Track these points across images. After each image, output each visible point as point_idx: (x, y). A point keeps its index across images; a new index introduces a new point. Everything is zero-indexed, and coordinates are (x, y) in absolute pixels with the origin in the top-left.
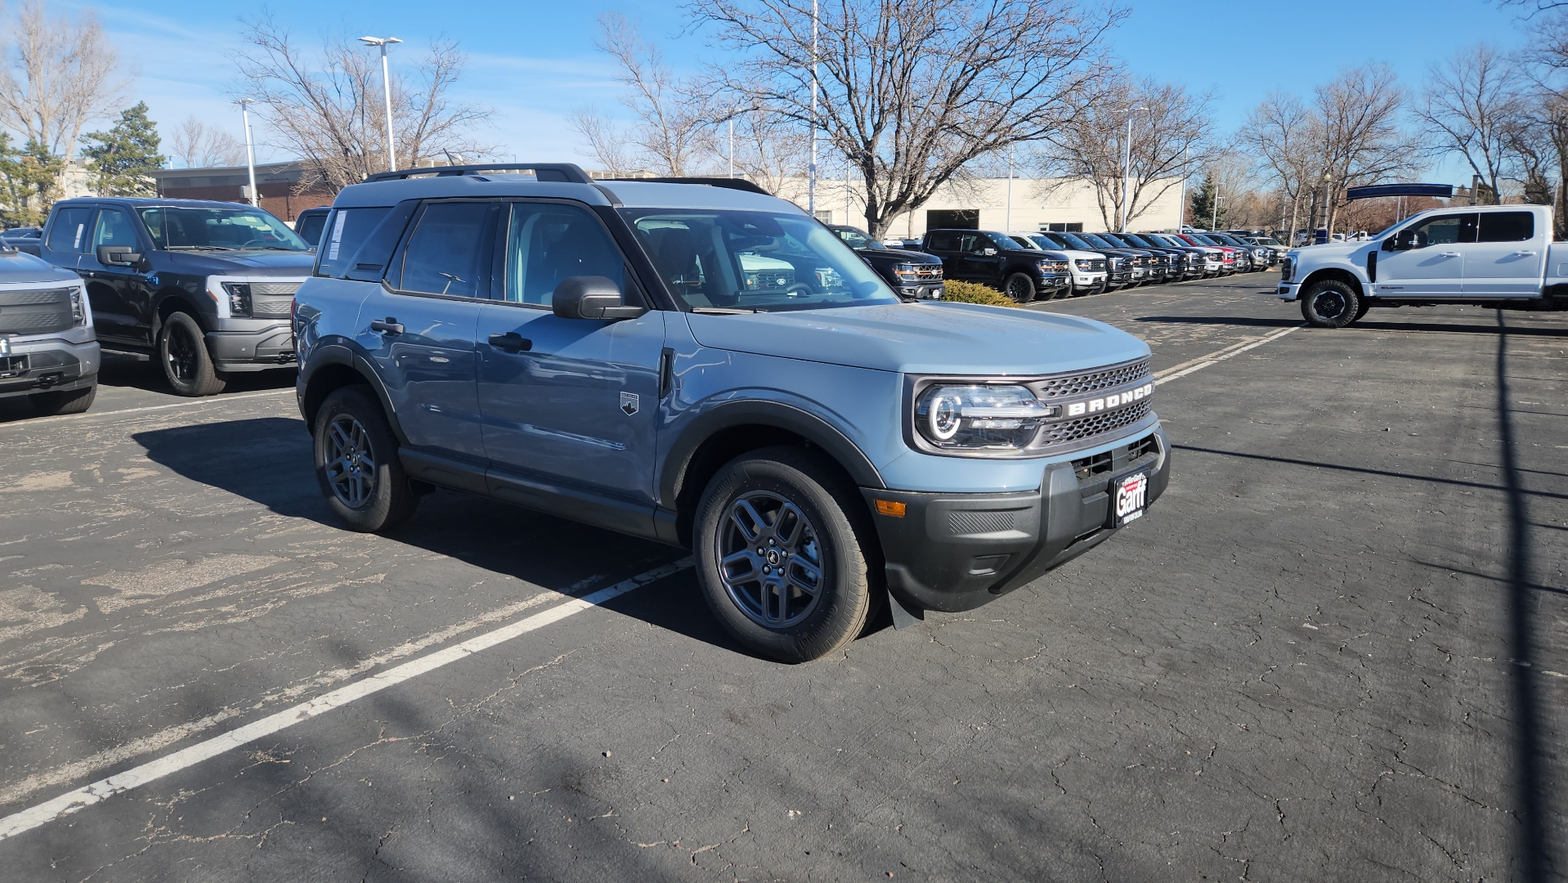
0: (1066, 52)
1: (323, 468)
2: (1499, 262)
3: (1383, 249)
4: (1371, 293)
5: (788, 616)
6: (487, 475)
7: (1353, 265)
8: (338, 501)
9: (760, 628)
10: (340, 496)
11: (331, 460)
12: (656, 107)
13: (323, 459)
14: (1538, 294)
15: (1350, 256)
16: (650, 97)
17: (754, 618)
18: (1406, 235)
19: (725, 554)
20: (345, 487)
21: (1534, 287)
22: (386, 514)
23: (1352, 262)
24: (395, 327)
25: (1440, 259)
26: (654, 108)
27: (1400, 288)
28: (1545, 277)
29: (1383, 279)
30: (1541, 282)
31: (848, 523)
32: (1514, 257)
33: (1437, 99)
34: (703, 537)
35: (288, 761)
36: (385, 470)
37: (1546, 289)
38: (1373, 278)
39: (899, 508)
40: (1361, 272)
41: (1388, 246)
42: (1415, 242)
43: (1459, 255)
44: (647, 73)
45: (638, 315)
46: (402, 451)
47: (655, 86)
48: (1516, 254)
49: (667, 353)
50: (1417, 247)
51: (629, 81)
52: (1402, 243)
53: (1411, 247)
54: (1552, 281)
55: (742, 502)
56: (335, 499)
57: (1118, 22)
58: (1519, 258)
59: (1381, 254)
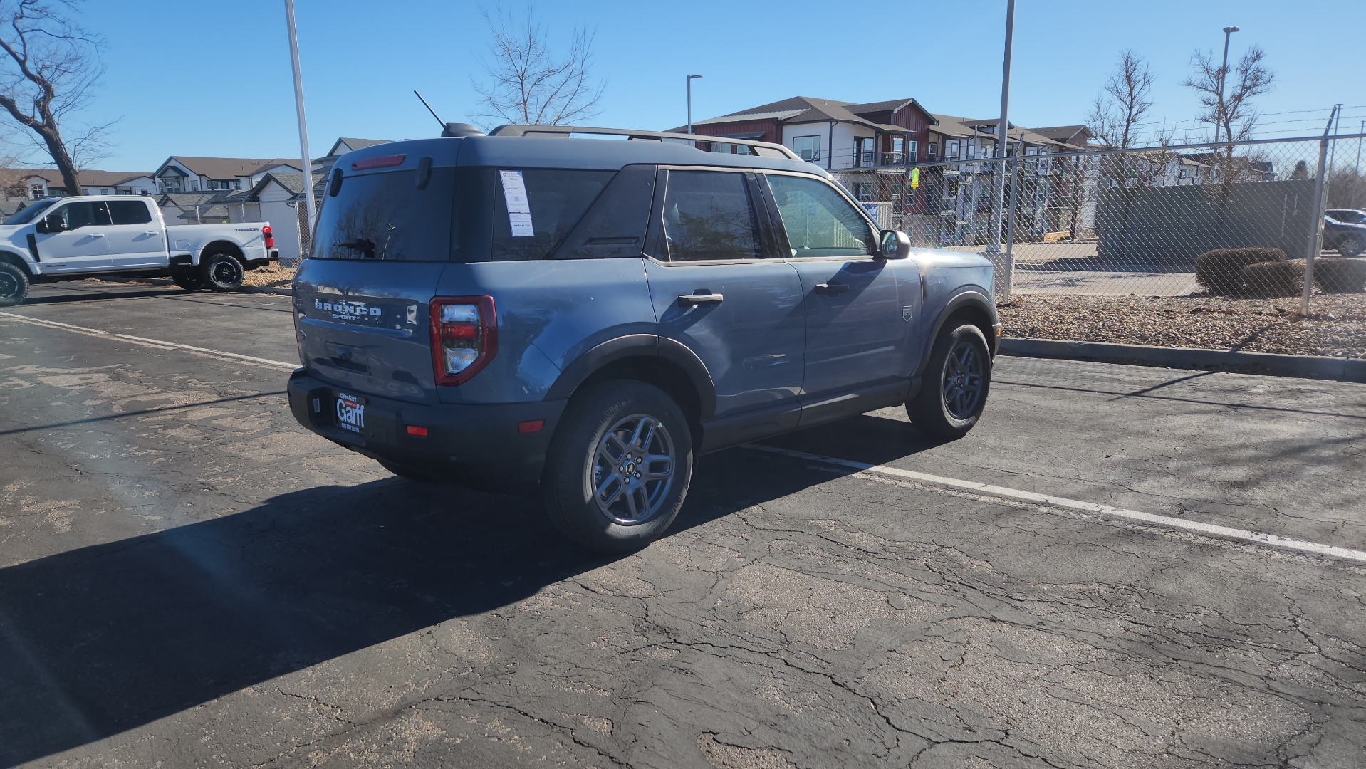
2: (135, 240)
3: (38, 232)
4: (39, 272)
7: (15, 247)
14: (165, 264)
15: (10, 238)
18: (54, 219)
21: (163, 259)
23: (14, 244)
25: (88, 239)
27: (63, 265)
28: (169, 251)
29: (46, 259)
30: (166, 255)
32: (144, 236)
37: (171, 259)
38: (37, 259)
40: (25, 252)
41: (42, 229)
42: (66, 225)
43: (103, 235)
48: (145, 234)
49: (922, 279)
50: (69, 229)
52: (53, 225)
53: (63, 229)
54: (174, 254)
58: (148, 237)
59: (38, 236)
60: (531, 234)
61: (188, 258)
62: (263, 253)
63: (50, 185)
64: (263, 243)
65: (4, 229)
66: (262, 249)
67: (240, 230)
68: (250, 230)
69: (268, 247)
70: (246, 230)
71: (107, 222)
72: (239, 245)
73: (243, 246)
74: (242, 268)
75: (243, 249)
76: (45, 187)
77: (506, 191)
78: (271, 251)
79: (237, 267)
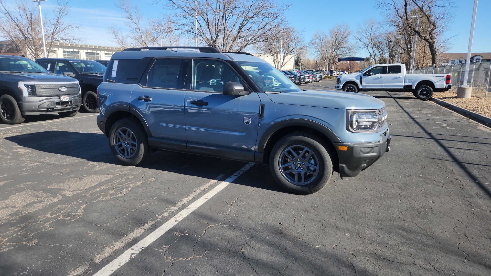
0: (274, 16)
1: (114, 145)
2: (393, 79)
3: (364, 75)
4: (361, 88)
5: (305, 182)
6: (187, 145)
7: (356, 80)
8: (120, 156)
9: (295, 185)
10: (121, 155)
11: (116, 143)
12: (138, 27)
13: (113, 142)
14: (402, 88)
15: (355, 77)
16: (136, 23)
17: (293, 183)
18: (370, 72)
19: (281, 165)
20: (123, 151)
21: (401, 86)
22: (141, 160)
23: (356, 79)
24: (149, 99)
25: (378, 78)
26: (137, 27)
27: (368, 86)
28: (404, 83)
29: (364, 84)
30: (403, 84)
31: (328, 153)
32: (397, 78)
33: (360, 34)
34: (275, 160)
35: (188, 234)
36: (142, 146)
37: (405, 86)
38: (361, 84)
39: (345, 148)
40: (358, 82)
41: (365, 74)
42: (372, 74)
43: (383, 77)
44: (134, 16)
45: (249, 94)
46: (149, 139)
47: (137, 20)
49: (262, 105)
50: (373, 75)
51: (128, 18)
52: (368, 74)
54: (406, 84)
55: (289, 149)
56: (119, 156)
57: (289, 8)
58: (398, 78)
59: (363, 77)
60: (115, 76)
61: (411, 86)
62: (444, 86)
63: (483, 59)
64: (445, 82)
65: (355, 74)
66: (444, 85)
67: (435, 76)
68: (440, 76)
69: (447, 84)
70: (438, 76)
71: (386, 73)
72: (433, 82)
73: (435, 83)
74: (432, 91)
75: (435, 84)
76: (481, 59)
77: (114, 65)
78: (447, 85)
79: (430, 91)
